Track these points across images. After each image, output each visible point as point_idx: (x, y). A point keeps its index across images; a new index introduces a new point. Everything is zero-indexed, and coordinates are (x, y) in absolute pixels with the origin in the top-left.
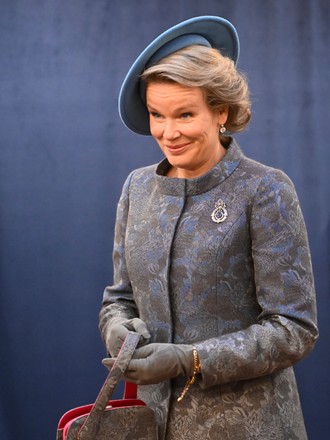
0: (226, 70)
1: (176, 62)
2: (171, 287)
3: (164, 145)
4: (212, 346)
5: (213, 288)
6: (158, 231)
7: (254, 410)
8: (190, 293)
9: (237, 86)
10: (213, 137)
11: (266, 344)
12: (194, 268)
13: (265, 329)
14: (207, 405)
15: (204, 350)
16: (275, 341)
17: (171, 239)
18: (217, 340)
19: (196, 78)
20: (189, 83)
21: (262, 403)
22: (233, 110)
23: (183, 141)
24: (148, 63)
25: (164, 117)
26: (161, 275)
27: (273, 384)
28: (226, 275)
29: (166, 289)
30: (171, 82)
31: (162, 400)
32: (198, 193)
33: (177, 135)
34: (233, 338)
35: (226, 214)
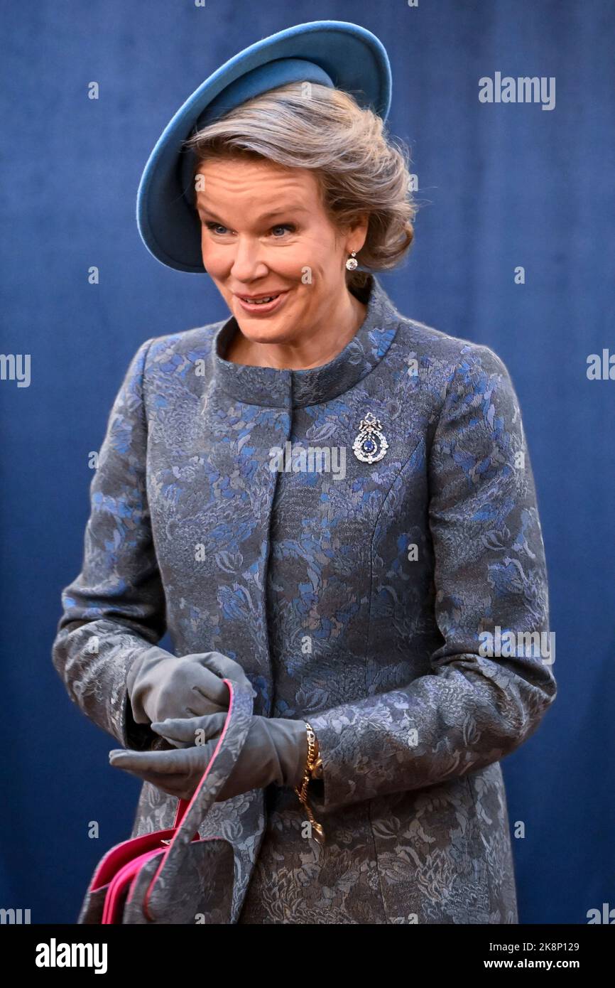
0: (369, 137)
1: (262, 115)
2: (270, 600)
3: (231, 292)
4: (345, 720)
5: (364, 600)
6: (237, 483)
7: (437, 851)
8: (314, 614)
9: (390, 172)
10: (334, 278)
11: (456, 715)
12: (324, 560)
13: (452, 684)
14: (342, 845)
15: (330, 730)
16: (473, 708)
17: (269, 498)
18: (354, 708)
19: (304, 150)
20: (292, 161)
21: (454, 834)
22: (378, 222)
23: (272, 286)
24: (204, 116)
25: (233, 232)
26: (246, 576)
27: (473, 794)
28: (390, 574)
29: (261, 605)
30: (254, 157)
31: (244, 838)
32: (319, 401)
33: (261, 271)
34: (386, 705)
35: (384, 444)
